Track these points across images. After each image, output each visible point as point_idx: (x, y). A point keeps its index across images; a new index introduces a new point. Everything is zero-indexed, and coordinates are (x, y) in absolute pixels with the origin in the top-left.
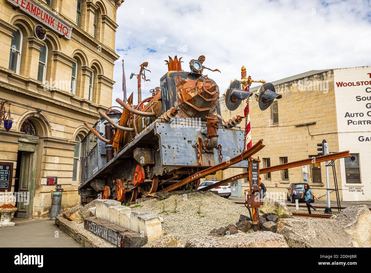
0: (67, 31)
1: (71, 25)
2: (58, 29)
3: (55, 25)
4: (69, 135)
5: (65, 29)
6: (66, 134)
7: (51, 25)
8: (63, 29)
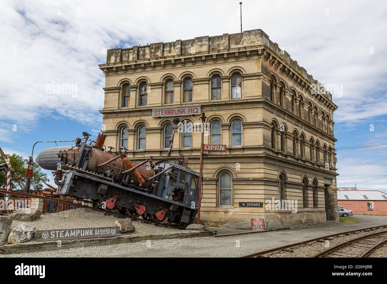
0: (197, 110)
1: (199, 105)
2: (189, 113)
3: (186, 112)
4: (209, 174)
5: (195, 110)
6: (206, 174)
7: (183, 113)
8: (193, 111)
